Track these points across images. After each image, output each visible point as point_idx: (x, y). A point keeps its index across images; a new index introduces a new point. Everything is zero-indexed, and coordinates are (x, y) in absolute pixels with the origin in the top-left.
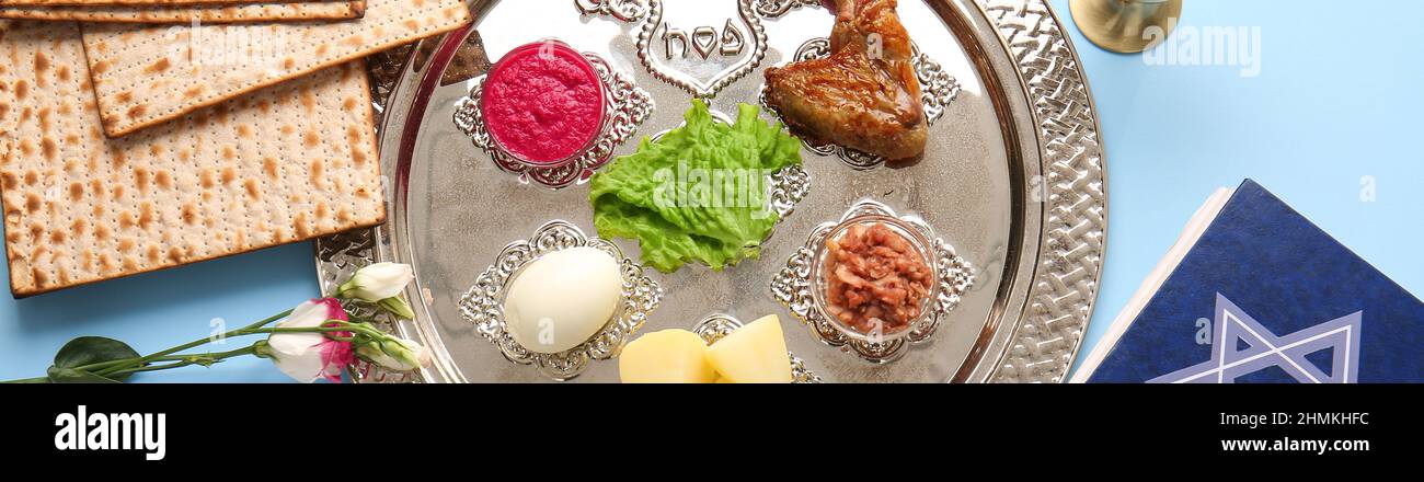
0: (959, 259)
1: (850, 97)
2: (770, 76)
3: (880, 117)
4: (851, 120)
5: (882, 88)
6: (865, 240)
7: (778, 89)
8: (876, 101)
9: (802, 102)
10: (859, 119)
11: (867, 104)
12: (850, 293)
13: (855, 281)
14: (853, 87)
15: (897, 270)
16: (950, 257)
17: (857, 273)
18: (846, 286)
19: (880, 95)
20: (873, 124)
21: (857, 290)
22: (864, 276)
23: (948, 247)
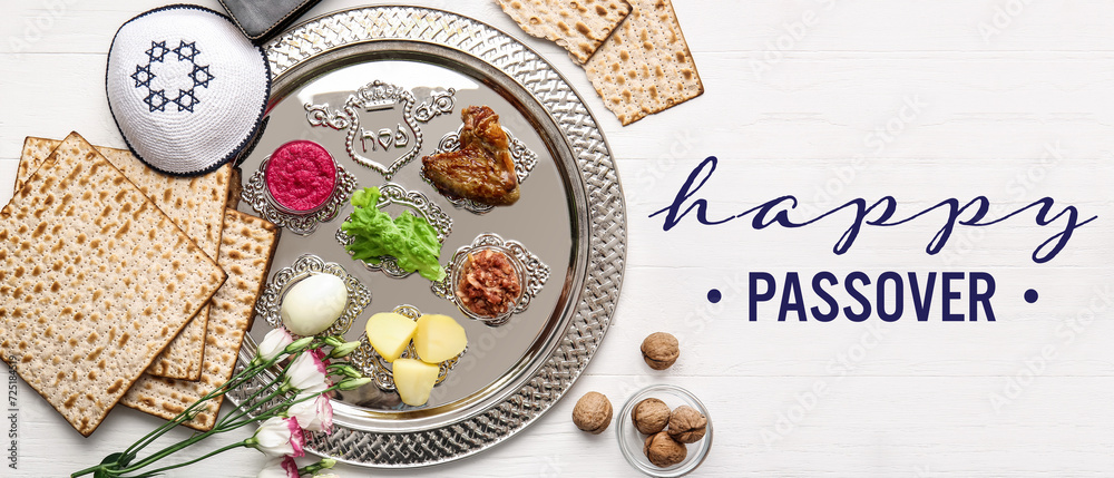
0: (542, 264)
1: (475, 176)
2: (425, 161)
3: (491, 187)
4: (475, 189)
5: (493, 170)
6: (489, 261)
7: (431, 170)
8: (489, 177)
9: (446, 178)
10: (480, 188)
11: (484, 180)
12: (471, 290)
13: (476, 284)
14: (475, 169)
15: (501, 284)
16: (536, 262)
17: (478, 280)
18: (470, 285)
19: (491, 174)
20: (488, 191)
21: (475, 289)
22: (482, 282)
23: (535, 257)
